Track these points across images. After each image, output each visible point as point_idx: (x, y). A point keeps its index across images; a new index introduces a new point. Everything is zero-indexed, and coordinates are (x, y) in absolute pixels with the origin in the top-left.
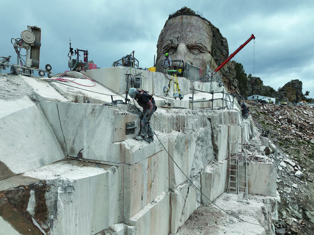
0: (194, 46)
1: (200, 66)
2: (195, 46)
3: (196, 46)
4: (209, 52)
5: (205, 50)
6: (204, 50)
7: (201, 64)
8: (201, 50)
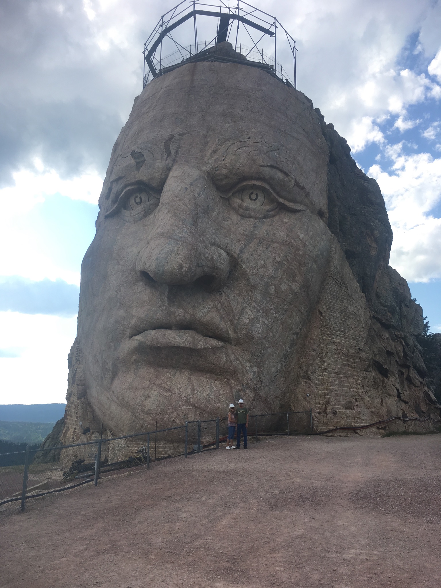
0: (245, 178)
1: (280, 272)
2: (252, 178)
3: (258, 179)
4: (321, 214)
5: (301, 203)
6: (294, 201)
7: (280, 264)
8: (281, 200)
